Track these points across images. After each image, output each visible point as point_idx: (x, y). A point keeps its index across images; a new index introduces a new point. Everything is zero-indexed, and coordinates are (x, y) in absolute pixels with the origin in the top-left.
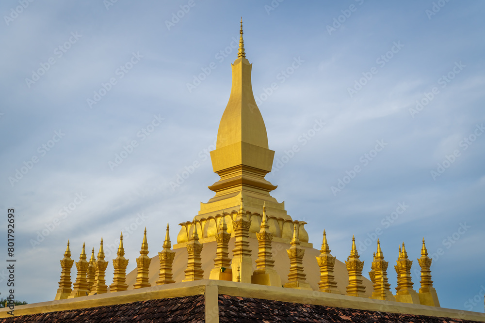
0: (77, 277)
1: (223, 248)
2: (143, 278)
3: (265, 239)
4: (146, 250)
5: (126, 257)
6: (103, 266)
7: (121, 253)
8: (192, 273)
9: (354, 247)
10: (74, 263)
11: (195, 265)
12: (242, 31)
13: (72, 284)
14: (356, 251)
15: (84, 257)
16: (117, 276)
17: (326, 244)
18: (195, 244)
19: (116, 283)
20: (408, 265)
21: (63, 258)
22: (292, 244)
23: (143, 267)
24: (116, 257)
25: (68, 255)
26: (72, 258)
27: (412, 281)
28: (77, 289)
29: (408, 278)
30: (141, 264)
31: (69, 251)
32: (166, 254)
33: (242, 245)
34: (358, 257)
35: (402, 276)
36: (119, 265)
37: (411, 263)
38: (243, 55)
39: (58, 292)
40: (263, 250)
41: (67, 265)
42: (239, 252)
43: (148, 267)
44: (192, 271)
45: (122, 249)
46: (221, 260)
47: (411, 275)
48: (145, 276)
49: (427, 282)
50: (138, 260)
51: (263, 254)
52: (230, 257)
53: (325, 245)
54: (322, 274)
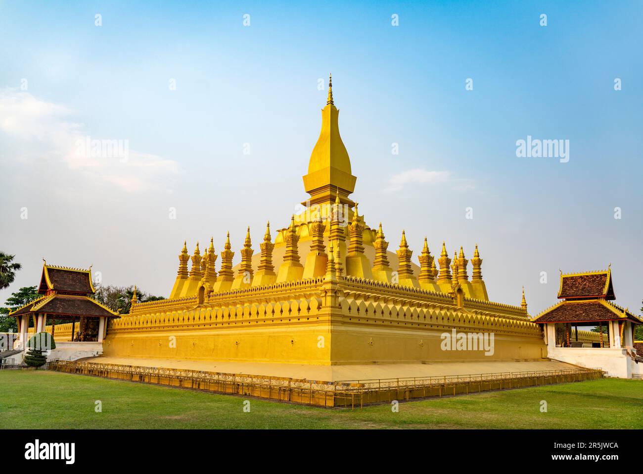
0: (192, 267)
1: (318, 236)
2: (246, 265)
3: (356, 230)
4: (249, 244)
5: (232, 250)
6: (212, 258)
7: (228, 247)
8: (290, 258)
9: (426, 245)
10: (190, 257)
11: (293, 251)
12: (331, 84)
13: (189, 273)
14: (428, 248)
15: (198, 253)
16: (225, 264)
17: (405, 240)
18: (292, 235)
19: (224, 270)
20: (465, 263)
21: (181, 254)
22: (378, 238)
23: (247, 256)
24: (224, 250)
25: (185, 251)
26: (188, 254)
27: (468, 275)
28: (192, 276)
29: (465, 272)
30: (245, 254)
31: (186, 249)
32: (267, 245)
33: (338, 232)
34: (429, 253)
35: (459, 271)
36: (226, 256)
37: (467, 261)
38: (332, 102)
39: (178, 278)
40: (355, 239)
41: (184, 259)
42: (335, 238)
43: (251, 257)
44: (291, 256)
45: (229, 244)
46: (317, 246)
47: (467, 270)
48: (248, 263)
49: (478, 276)
50: (242, 252)
51: (355, 242)
52: (324, 244)
53: (404, 242)
54: (401, 264)
